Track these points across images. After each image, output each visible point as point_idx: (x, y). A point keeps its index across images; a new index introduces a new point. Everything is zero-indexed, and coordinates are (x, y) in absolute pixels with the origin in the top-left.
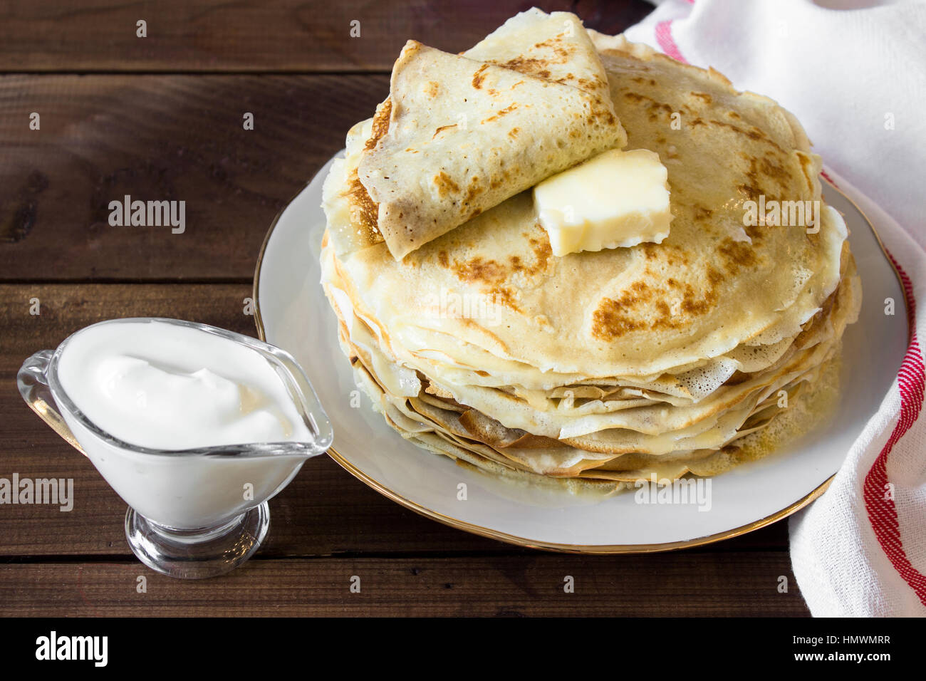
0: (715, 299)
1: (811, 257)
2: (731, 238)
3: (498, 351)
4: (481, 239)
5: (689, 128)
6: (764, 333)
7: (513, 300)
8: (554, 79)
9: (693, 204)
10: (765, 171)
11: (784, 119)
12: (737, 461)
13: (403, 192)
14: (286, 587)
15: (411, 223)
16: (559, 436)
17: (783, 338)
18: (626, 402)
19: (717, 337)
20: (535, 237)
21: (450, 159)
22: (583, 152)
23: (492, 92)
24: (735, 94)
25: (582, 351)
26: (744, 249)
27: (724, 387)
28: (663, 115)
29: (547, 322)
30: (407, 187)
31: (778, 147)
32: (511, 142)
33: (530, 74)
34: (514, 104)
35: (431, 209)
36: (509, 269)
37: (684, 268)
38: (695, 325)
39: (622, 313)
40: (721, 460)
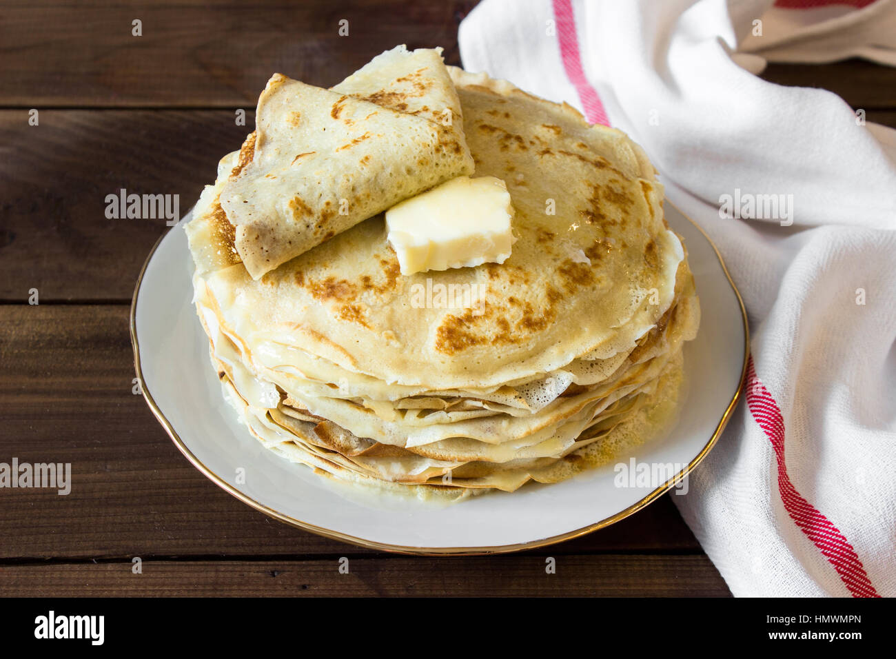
0: (552, 316)
1: (648, 277)
2: (571, 259)
3: (346, 364)
4: (335, 260)
5: (538, 157)
6: (599, 349)
7: (362, 317)
8: (410, 111)
9: (536, 228)
10: (608, 198)
11: (631, 150)
12: (578, 469)
13: (259, 215)
14: (151, 588)
15: (267, 244)
16: (406, 445)
17: (618, 353)
18: (468, 413)
19: (554, 351)
20: (385, 258)
21: (305, 185)
22: (432, 179)
23: (348, 122)
24: (587, 127)
25: (425, 364)
26: (584, 270)
27: (561, 399)
28: (514, 145)
29: (394, 337)
30: (263, 211)
31: (623, 175)
32: (363, 169)
33: (389, 106)
34: (367, 133)
35: (286, 232)
36: (360, 288)
37: (524, 287)
38: (533, 340)
39: (464, 329)
40: (563, 469)
